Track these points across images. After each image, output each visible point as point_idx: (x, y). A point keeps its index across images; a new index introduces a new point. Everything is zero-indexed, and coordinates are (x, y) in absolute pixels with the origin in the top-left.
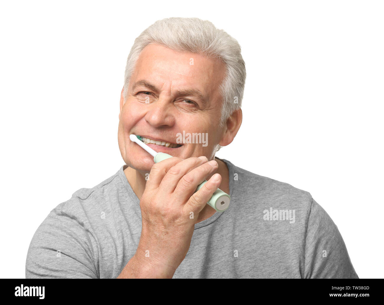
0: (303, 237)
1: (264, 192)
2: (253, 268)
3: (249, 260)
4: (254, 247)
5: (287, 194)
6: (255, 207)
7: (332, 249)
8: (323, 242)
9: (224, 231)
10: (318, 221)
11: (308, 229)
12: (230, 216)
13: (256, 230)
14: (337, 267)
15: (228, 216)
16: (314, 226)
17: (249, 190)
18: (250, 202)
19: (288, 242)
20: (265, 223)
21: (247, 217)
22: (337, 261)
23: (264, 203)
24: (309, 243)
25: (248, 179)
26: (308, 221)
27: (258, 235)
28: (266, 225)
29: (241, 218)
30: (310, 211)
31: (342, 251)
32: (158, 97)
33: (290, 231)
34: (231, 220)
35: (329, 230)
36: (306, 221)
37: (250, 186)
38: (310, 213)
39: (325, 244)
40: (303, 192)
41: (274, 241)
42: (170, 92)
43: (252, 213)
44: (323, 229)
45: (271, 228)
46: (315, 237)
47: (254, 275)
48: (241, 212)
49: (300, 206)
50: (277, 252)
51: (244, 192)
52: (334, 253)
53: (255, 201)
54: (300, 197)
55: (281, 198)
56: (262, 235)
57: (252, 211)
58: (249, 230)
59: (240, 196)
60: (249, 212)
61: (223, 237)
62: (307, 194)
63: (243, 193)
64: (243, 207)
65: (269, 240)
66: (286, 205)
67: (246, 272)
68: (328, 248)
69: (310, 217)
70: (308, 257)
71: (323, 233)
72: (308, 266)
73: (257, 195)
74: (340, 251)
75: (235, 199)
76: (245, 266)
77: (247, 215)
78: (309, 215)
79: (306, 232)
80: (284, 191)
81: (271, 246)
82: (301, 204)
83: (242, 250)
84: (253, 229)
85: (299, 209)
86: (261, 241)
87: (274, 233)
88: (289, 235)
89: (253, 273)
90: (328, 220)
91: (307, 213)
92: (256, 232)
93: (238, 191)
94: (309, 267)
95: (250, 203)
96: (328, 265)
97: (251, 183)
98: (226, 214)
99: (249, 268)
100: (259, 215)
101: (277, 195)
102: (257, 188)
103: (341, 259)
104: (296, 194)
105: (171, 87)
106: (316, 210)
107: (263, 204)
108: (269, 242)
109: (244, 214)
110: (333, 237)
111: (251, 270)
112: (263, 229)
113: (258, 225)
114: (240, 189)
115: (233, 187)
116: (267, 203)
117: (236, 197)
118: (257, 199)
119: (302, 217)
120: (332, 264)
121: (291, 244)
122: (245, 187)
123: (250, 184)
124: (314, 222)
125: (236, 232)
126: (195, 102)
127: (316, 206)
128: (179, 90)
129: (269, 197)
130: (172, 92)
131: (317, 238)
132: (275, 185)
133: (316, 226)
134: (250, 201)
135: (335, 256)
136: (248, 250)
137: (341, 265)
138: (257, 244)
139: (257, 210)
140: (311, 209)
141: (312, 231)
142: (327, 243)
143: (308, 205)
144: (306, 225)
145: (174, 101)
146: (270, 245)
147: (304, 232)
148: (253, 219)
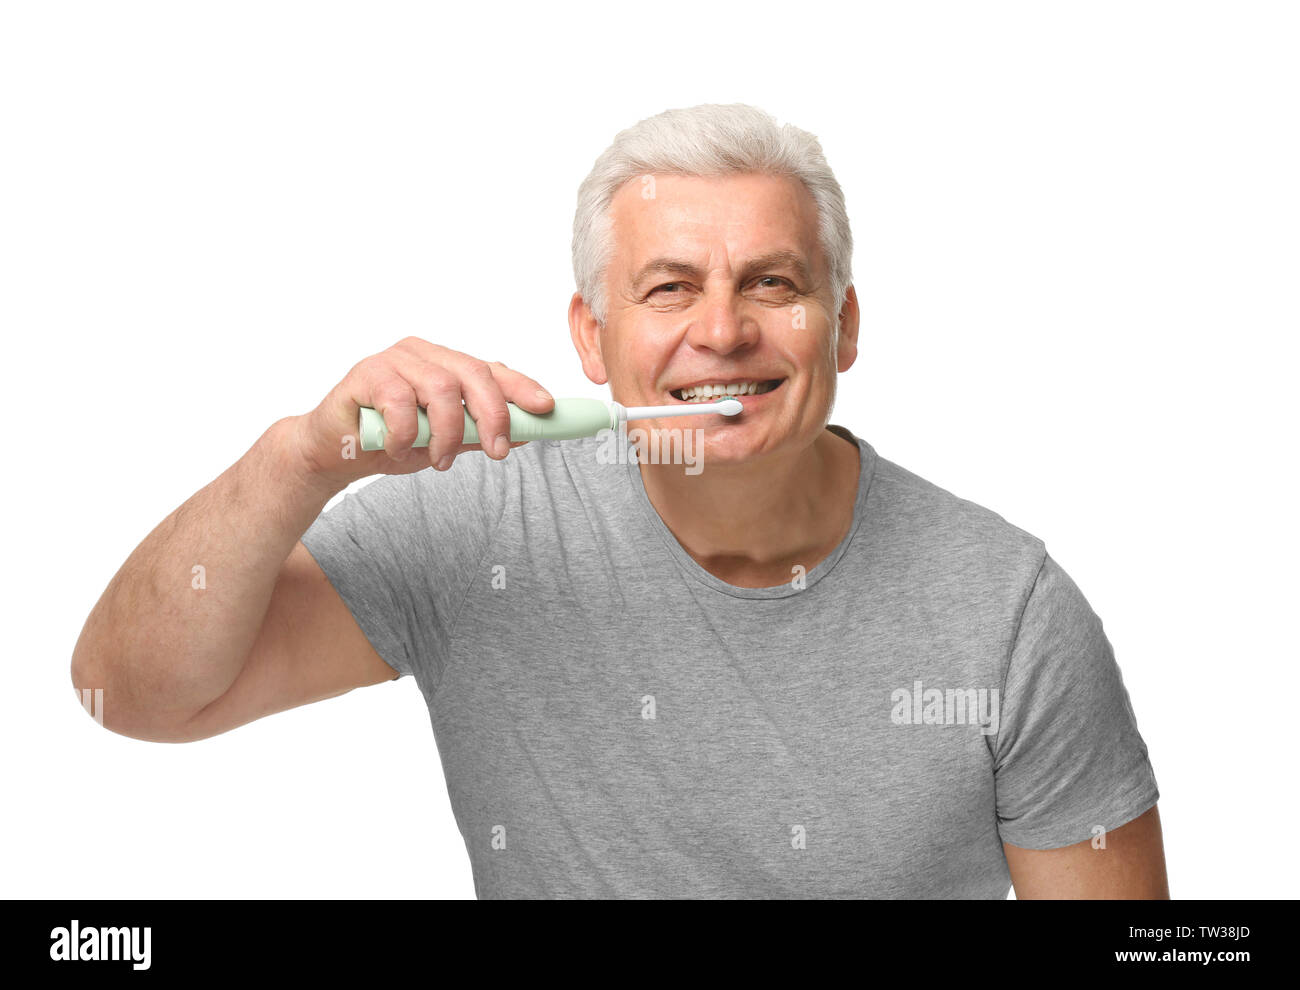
0: (1004, 651)
1: (935, 532)
2: (879, 708)
3: (872, 691)
4: (888, 661)
5: (986, 542)
6: (907, 567)
7: (1075, 679)
8: (1055, 663)
9: (823, 616)
10: (1046, 615)
11: (1021, 632)
12: (843, 583)
13: (899, 621)
14: (1083, 721)
15: (837, 582)
16: (1036, 625)
17: (899, 522)
18: (897, 553)
19: (968, 657)
20: (923, 608)
21: (883, 587)
22: (1083, 707)
23: (930, 560)
24: (1018, 665)
25: (903, 497)
26: (1023, 613)
27: (901, 634)
28: (924, 613)
29: (870, 589)
30: (1033, 589)
31: (1101, 684)
32: (701, 289)
33: (976, 633)
34: (842, 593)
35: (1074, 636)
36: (1017, 612)
37: (906, 514)
38: (1030, 596)
39: (1058, 670)
40: (1028, 539)
41: (936, 652)
42: (729, 269)
43: (898, 579)
44: (1058, 633)
45: (936, 621)
46: (1034, 653)
47: (877, 725)
48: (872, 574)
49: (1010, 576)
50: (940, 679)
51: (887, 526)
52: (1078, 688)
53: (908, 551)
54: (1016, 552)
55: (971, 550)
56: (911, 634)
57: (898, 576)
58: (882, 620)
59: (875, 536)
60: (891, 577)
61: (818, 627)
62: (1035, 546)
63: (883, 530)
64: (879, 562)
65: (925, 648)
66: (978, 568)
67: (861, 716)
68: (1063, 679)
69: (1030, 603)
70: (1013, 696)
71: (1056, 642)
72: (1009, 717)
73: (916, 537)
74: (1097, 682)
75: (860, 544)
76: (860, 702)
77: (885, 584)
78: (1028, 600)
79: (1015, 637)
80: (981, 534)
81: (928, 663)
82: (1014, 572)
83: (859, 665)
84: (890, 620)
85: (1008, 584)
86: (907, 649)
87: (939, 634)
88: (973, 642)
89: (876, 721)
90: (1074, 610)
91: (1024, 595)
92: (897, 627)
93: (872, 523)
94: (1010, 721)
95: (897, 556)
96: (1060, 717)
97: (909, 505)
98: (834, 575)
99: (868, 707)
100: (912, 586)
101: (964, 541)
102: (920, 520)
103: (1096, 703)
104: (1010, 543)
105: (730, 258)
106: (1048, 587)
107: (926, 562)
108: (925, 654)
109: (878, 580)
110: (1081, 653)
111: (872, 714)
112: (916, 621)
113: (906, 610)
114: (878, 521)
115: (861, 513)
116: (935, 559)
117: (864, 537)
118: (916, 547)
119: (1010, 601)
120: (1071, 714)
121: (974, 662)
122: (893, 516)
123: (906, 510)
124: (1038, 616)
125: (851, 620)
126: (788, 279)
127: (1052, 577)
128: (749, 260)
129: (944, 545)
130: (732, 268)
131: (1039, 655)
132: (963, 518)
133: (1041, 627)
134: (899, 550)
135: (1080, 696)
136: (872, 667)
137: (1095, 715)
138: (895, 654)
139: (909, 572)
140: (1034, 585)
141: (1028, 638)
142: (1063, 666)
143: (1029, 575)
144: (1017, 624)
145: (741, 287)
146: (925, 660)
147: (1009, 639)
148: (895, 595)
